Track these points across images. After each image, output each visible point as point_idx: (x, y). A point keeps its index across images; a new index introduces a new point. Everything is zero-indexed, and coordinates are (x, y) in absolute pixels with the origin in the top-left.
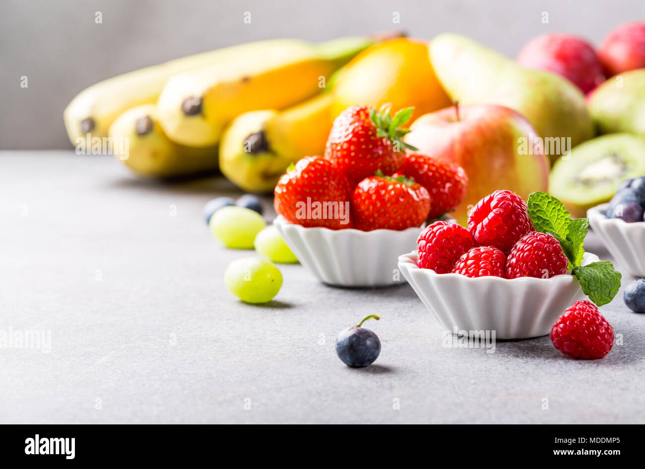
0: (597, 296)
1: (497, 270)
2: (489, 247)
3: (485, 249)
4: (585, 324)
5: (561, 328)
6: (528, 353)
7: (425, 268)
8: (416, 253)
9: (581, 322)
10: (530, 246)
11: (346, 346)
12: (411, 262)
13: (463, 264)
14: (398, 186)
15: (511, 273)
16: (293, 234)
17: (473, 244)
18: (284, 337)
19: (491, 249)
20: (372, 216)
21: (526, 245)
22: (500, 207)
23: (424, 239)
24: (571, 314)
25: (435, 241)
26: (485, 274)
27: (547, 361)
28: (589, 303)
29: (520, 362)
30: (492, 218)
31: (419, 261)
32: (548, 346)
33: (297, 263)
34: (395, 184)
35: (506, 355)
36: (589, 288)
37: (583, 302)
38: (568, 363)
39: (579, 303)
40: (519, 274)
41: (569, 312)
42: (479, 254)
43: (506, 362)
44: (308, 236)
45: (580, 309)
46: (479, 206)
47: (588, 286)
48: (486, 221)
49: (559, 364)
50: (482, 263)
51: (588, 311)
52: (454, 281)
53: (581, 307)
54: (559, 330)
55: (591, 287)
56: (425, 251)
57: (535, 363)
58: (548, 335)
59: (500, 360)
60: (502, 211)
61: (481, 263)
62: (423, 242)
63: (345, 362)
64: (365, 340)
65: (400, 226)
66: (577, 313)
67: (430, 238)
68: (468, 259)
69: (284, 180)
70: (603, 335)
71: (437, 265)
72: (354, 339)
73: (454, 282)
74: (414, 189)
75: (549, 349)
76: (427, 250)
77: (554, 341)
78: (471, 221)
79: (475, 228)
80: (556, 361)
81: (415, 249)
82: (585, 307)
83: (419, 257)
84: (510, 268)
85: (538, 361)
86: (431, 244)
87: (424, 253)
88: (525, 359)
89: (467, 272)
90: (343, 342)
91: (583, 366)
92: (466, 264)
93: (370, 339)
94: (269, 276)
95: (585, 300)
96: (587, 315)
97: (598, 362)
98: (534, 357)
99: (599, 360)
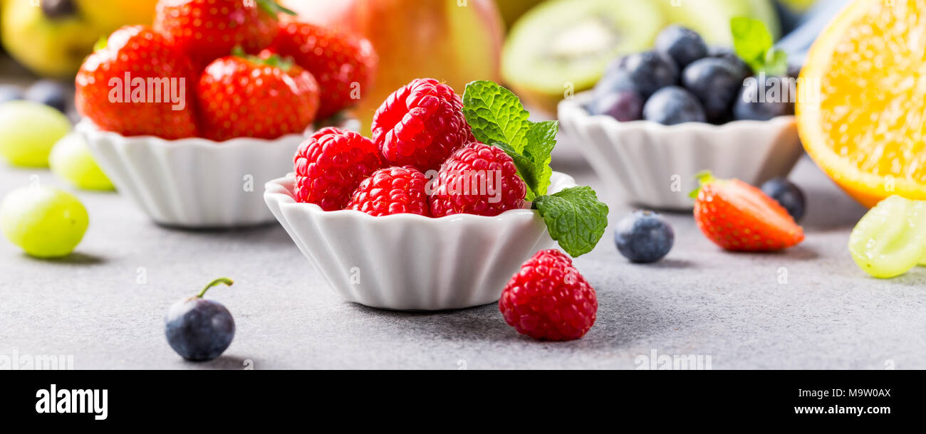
0: (571, 241)
1: (417, 204)
2: (404, 167)
3: (397, 170)
4: (553, 287)
5: (515, 294)
6: (465, 332)
7: (306, 202)
8: (291, 177)
9: (547, 284)
10: (467, 166)
11: (181, 328)
12: (285, 193)
13: (364, 195)
14: (267, 71)
15: (439, 208)
16: (106, 147)
17: (380, 163)
18: (87, 312)
19: (408, 171)
20: (227, 118)
21: (461, 165)
22: (420, 106)
23: (305, 156)
24: (530, 272)
25: (321, 159)
26: (398, 210)
27: (494, 345)
28: (558, 254)
29: (452, 348)
30: (408, 123)
31: (297, 190)
32: (497, 320)
33: (113, 190)
34: (262, 68)
35: (432, 335)
36: (558, 230)
37: (549, 251)
38: (527, 347)
39: (542, 254)
40: (451, 210)
41: (527, 269)
42: (388, 179)
43: (429, 347)
44: (130, 150)
45: (544, 263)
46: (389, 104)
47: (557, 226)
48: (399, 127)
49: (513, 349)
50: (394, 193)
51: (557, 266)
52: (350, 222)
53: (546, 260)
54: (513, 296)
55: (561, 227)
56: (306, 175)
57: (477, 348)
58: (497, 302)
59: (421, 345)
60: (423, 112)
61: (392, 192)
62: (303, 161)
63: (180, 353)
64: (209, 318)
65: (271, 134)
66: (539, 270)
67: (313, 154)
68: (371, 187)
69: (91, 64)
70: (580, 303)
71: (326, 197)
72: (193, 317)
73: (350, 224)
74: (292, 75)
75: (497, 325)
76: (309, 174)
77: (505, 314)
78: (377, 126)
79: (382, 138)
80: (509, 344)
81: (292, 171)
82: (552, 260)
83: (296, 185)
84: (437, 201)
85: (480, 344)
86: (314, 164)
87: (305, 178)
88: (461, 342)
89: (370, 208)
90: (176, 321)
91: (549, 351)
92: (368, 195)
93: (218, 316)
94: (67, 215)
95: (552, 248)
96: (556, 273)
97: (573, 345)
98: (474, 338)
99: (576, 341)
